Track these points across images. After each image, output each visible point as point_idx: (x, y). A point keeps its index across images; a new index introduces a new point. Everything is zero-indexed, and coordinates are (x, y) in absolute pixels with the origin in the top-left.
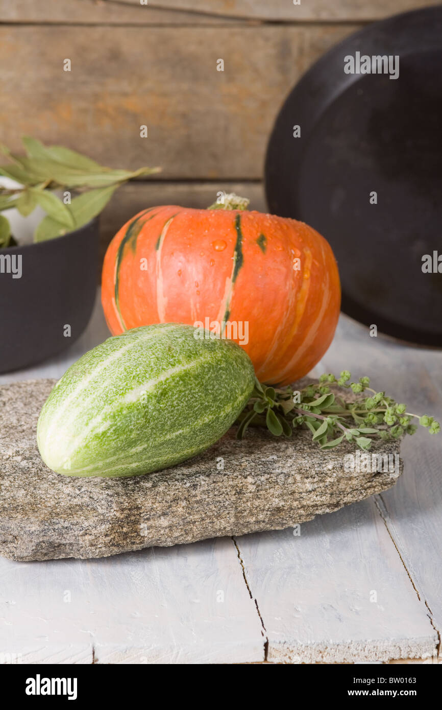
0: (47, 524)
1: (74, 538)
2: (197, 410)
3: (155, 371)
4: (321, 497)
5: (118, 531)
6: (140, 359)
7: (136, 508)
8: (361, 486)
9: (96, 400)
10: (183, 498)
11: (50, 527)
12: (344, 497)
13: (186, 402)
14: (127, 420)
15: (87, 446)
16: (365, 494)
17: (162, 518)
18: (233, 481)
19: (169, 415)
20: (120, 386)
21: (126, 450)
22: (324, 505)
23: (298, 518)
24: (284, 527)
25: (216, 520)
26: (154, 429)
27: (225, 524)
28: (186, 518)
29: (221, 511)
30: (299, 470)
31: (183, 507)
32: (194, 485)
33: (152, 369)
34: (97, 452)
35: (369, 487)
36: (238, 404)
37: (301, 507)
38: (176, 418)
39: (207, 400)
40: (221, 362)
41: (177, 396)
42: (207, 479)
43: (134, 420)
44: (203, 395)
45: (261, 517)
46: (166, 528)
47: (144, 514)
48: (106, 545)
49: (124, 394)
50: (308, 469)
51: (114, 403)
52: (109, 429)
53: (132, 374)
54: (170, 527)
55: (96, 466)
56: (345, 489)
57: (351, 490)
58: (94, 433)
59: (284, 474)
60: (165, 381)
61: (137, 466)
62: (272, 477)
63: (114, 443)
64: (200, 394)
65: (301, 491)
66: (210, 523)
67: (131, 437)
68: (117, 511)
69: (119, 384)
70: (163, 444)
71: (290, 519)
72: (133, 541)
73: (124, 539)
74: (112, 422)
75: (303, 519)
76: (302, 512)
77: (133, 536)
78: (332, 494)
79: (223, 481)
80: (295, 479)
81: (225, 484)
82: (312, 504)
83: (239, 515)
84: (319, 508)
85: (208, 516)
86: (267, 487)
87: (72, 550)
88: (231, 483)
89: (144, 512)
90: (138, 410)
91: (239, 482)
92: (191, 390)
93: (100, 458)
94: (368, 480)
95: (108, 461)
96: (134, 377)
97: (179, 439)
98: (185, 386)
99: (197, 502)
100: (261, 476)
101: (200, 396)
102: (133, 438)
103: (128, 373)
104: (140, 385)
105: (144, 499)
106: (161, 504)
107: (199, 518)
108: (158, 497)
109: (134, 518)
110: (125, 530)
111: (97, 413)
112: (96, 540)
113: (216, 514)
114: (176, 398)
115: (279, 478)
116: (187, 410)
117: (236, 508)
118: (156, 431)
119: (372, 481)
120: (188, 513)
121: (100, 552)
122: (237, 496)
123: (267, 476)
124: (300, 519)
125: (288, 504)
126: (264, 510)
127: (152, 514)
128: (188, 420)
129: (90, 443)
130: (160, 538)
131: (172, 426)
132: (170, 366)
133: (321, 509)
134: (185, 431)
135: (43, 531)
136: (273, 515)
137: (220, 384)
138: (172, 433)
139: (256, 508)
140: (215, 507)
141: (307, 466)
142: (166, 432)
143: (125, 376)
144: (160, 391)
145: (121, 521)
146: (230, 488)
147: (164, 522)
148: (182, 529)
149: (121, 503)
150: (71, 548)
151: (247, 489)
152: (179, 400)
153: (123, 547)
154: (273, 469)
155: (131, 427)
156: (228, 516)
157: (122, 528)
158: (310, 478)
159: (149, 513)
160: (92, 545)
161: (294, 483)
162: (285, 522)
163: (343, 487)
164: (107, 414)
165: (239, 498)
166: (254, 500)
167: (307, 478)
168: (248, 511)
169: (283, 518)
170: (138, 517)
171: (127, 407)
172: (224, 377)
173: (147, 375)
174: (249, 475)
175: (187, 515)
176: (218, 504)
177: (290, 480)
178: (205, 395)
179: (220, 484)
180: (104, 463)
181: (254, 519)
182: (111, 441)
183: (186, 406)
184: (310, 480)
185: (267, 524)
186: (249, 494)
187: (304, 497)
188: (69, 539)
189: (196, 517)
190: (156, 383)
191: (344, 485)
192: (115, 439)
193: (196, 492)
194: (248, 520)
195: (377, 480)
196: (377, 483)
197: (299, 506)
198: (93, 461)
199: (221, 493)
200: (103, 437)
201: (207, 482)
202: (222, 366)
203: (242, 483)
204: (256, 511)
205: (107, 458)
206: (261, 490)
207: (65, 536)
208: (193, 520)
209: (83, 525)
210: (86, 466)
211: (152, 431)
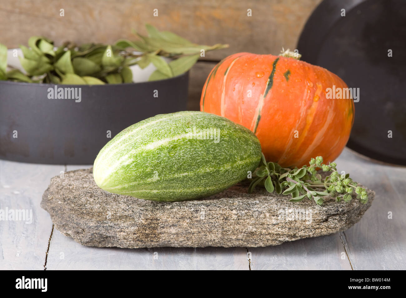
0: (100, 223)
1: (114, 233)
2: (199, 162)
3: (171, 134)
4: (282, 229)
5: (142, 232)
6: (165, 126)
7: (156, 219)
8: (312, 226)
9: (128, 146)
10: (188, 217)
11: (101, 225)
12: (299, 232)
13: (191, 155)
14: (145, 160)
15: (116, 173)
16: (314, 232)
17: (172, 227)
18: (223, 211)
19: (176, 161)
20: (145, 139)
21: (143, 179)
22: (284, 235)
23: (266, 241)
24: (257, 245)
25: (208, 234)
26: (164, 168)
27: (214, 238)
28: (188, 230)
29: (212, 229)
30: (269, 211)
31: (187, 223)
32: (196, 210)
33: (170, 132)
34: (123, 177)
35: (318, 228)
36: (237, 166)
37: (268, 234)
38: (181, 164)
39: (207, 157)
40: (225, 137)
41: (183, 150)
42: (206, 208)
43: (149, 160)
44: (205, 153)
45: (240, 236)
46: (174, 234)
47: (161, 224)
48: (134, 240)
49: (147, 144)
50: (276, 210)
51: (138, 149)
52: (132, 164)
53: (155, 133)
54: (177, 234)
55: (124, 186)
56: (300, 227)
57: (304, 228)
58: (122, 165)
59: (259, 211)
60: (177, 141)
61: (157, 193)
62: (250, 212)
63: (134, 173)
64: (202, 152)
65: (269, 223)
66: (204, 235)
67: (147, 170)
68: (143, 219)
69: (145, 138)
70: (173, 180)
71: (261, 241)
72: (152, 240)
73: (146, 238)
74: (134, 159)
75: (270, 242)
76: (268, 237)
77: (153, 237)
78: (290, 229)
79: (216, 210)
80: (265, 215)
81: (217, 212)
82: (276, 233)
83: (225, 233)
84: (281, 237)
85: (203, 231)
86: (245, 218)
87: (114, 241)
88: (221, 212)
89: (161, 223)
90: (153, 154)
91: (227, 212)
92: (196, 148)
93: (125, 181)
94: (318, 224)
95: (131, 184)
96: (156, 135)
97: (185, 179)
98: (191, 146)
99: (197, 221)
100: (243, 211)
101: (203, 154)
102: (148, 172)
103: (153, 133)
104: (158, 140)
105: (162, 215)
106: (173, 219)
107: (197, 231)
108: (171, 215)
109: (154, 225)
110: (147, 232)
111: (126, 153)
112: (128, 236)
113: (208, 230)
114: (183, 152)
115: (255, 213)
116: (191, 160)
117: (223, 228)
118: (166, 170)
119: (321, 224)
120: (190, 227)
121: (130, 243)
122: (224, 221)
123: (246, 211)
124: (268, 242)
125: (259, 230)
126: (242, 232)
127: (166, 224)
128: (191, 167)
129: (119, 171)
130: (170, 240)
131: (179, 169)
132: (184, 132)
133: (283, 237)
134: (191, 174)
135: (96, 227)
136: (248, 236)
137: (220, 149)
138: (180, 173)
139: (237, 230)
140: (209, 226)
141: (275, 209)
142: (174, 172)
143: (151, 134)
144: (172, 146)
145: (145, 226)
146: (219, 215)
147: (173, 230)
148: (185, 236)
149: (147, 215)
150: (113, 239)
151: (232, 217)
152: (185, 153)
153: (145, 243)
154: (252, 208)
155: (147, 164)
156: (217, 233)
157: (145, 231)
158: (276, 216)
159: (164, 224)
160: (125, 239)
161: (264, 218)
162: (257, 242)
163: (298, 225)
164: (132, 154)
165: (225, 222)
166: (236, 225)
167: (274, 216)
168: (231, 232)
169: (255, 240)
170: (156, 225)
171: (146, 152)
172: (225, 145)
173: (166, 135)
174: (235, 209)
175: (189, 228)
176: (211, 224)
177: (262, 216)
178: (207, 154)
179: (214, 212)
180: (129, 185)
181: (235, 237)
182: (132, 171)
183: (190, 158)
184: (275, 217)
185: (244, 241)
186: (232, 221)
187: (270, 228)
188: (111, 233)
189: (195, 230)
190: (171, 140)
191: (299, 224)
192: (136, 170)
193: (197, 215)
194: (230, 237)
195: (324, 224)
196: (324, 227)
197: (267, 233)
198: (121, 183)
199: (213, 217)
200: (127, 168)
201: (205, 209)
202: (225, 139)
203: (228, 213)
204: (236, 232)
205: (130, 182)
206: (241, 219)
207: (109, 231)
208: (193, 232)
209: (120, 226)
210: (117, 186)
211: (163, 170)
